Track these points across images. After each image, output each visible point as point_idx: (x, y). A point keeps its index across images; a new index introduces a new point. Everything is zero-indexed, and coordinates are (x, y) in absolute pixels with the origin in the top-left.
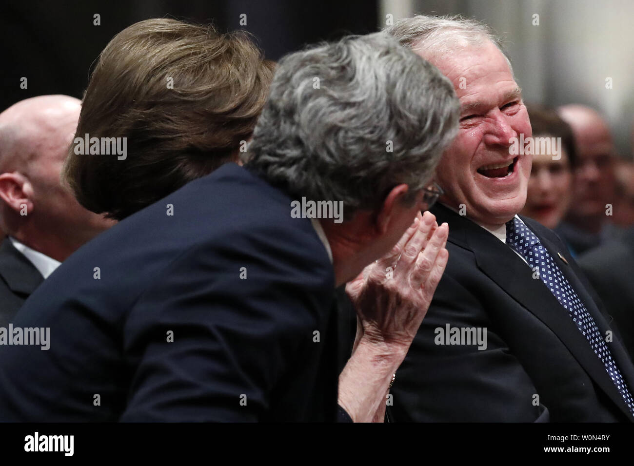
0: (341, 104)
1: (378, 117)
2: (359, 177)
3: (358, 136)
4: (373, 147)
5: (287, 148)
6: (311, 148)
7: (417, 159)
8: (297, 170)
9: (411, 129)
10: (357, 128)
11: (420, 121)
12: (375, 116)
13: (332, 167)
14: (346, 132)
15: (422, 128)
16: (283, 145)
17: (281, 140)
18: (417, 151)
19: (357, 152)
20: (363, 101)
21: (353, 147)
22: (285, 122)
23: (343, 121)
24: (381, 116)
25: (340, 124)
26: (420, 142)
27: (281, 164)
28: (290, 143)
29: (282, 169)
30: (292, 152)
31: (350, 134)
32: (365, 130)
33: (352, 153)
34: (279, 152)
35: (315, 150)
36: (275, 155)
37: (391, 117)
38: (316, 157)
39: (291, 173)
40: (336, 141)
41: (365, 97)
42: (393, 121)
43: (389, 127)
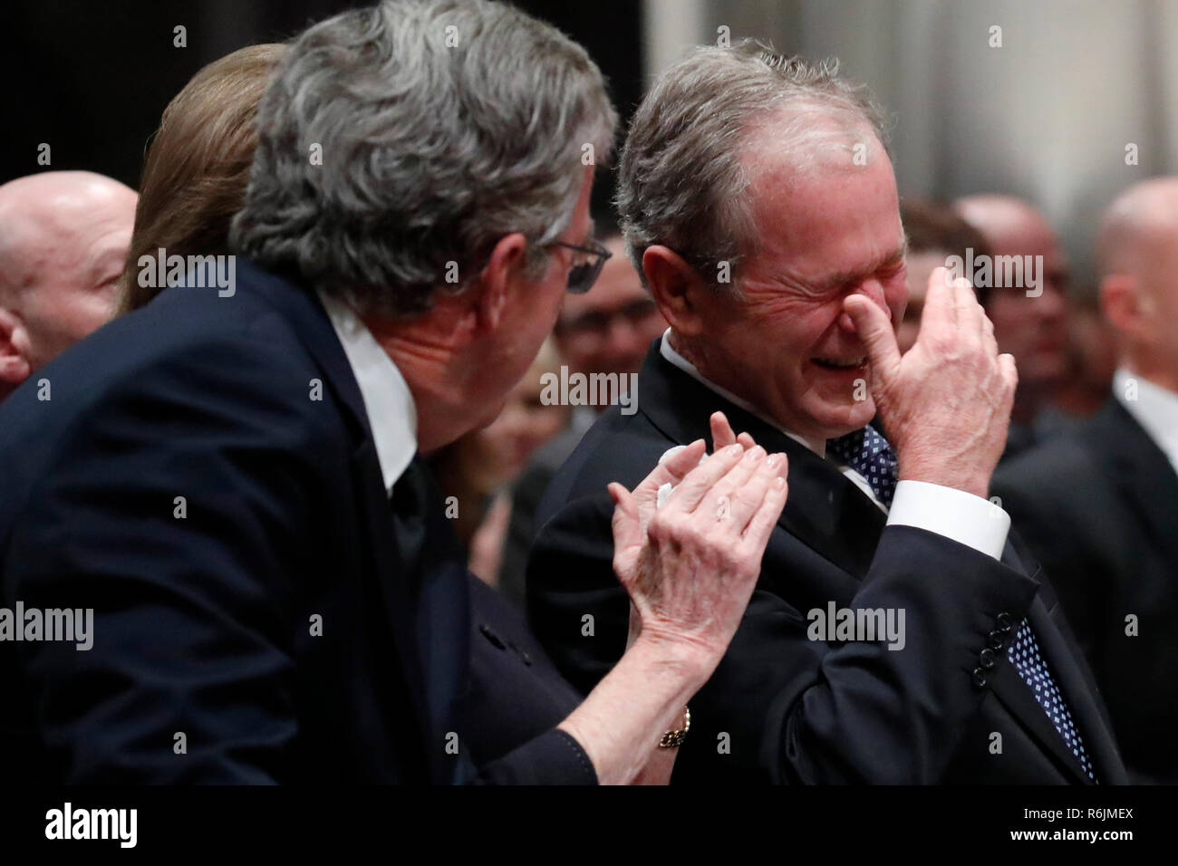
0: (370, 104)
1: (438, 115)
2: (423, 228)
3: (405, 153)
4: (436, 168)
5: (292, 205)
6: (328, 194)
7: (527, 183)
8: (313, 239)
9: (502, 129)
10: (403, 141)
11: (520, 115)
12: (433, 112)
13: (368, 219)
14: (384, 150)
15: (524, 126)
16: (284, 202)
17: (282, 194)
18: (523, 169)
19: (408, 184)
20: (408, 92)
21: (400, 175)
22: (283, 162)
23: (377, 132)
24: (443, 114)
25: (372, 140)
26: (525, 151)
27: (286, 235)
28: (296, 195)
29: (288, 242)
30: (302, 211)
31: (390, 152)
32: (416, 141)
33: (400, 187)
34: (281, 214)
35: (335, 194)
36: (276, 221)
37: (463, 114)
38: (337, 206)
39: (304, 247)
40: (368, 170)
41: (411, 84)
42: (469, 117)
43: (462, 131)
